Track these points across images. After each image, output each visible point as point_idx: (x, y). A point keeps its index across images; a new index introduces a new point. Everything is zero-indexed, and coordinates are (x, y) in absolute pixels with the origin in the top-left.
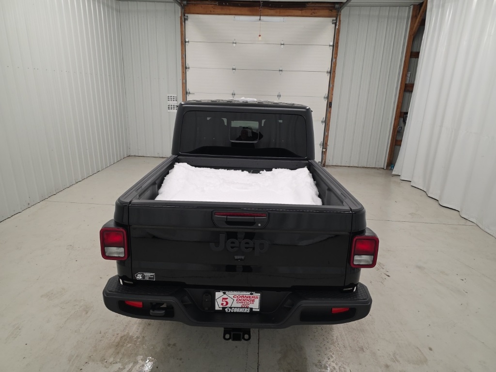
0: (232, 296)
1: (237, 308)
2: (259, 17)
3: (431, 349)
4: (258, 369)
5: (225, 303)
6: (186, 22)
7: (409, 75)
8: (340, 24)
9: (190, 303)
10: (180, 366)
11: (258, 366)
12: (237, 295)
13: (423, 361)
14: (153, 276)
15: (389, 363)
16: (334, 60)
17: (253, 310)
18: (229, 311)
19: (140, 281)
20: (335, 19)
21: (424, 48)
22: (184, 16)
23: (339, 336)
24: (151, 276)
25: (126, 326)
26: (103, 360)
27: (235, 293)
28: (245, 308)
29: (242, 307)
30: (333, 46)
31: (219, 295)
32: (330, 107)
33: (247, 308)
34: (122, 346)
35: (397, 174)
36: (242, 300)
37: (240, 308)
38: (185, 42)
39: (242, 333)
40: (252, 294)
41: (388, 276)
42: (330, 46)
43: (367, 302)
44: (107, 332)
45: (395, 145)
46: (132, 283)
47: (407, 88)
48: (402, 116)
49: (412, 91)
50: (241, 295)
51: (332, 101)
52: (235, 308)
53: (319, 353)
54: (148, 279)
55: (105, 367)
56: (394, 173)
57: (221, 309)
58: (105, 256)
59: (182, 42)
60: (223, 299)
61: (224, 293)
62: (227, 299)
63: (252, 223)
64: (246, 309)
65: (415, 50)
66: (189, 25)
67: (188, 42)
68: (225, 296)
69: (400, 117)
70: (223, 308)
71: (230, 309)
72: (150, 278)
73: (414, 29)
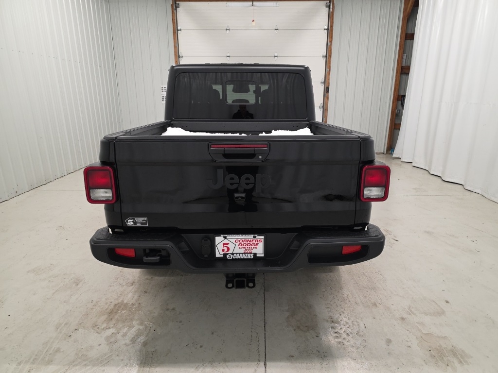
0: (233, 241)
1: (240, 254)
2: (251, 3)
3: (447, 302)
4: (265, 327)
5: (226, 249)
6: (178, 10)
7: (405, 57)
8: (333, 7)
9: (188, 249)
10: (179, 328)
11: (265, 325)
12: (239, 239)
13: (441, 313)
14: (146, 220)
15: (405, 316)
16: (329, 44)
17: (258, 255)
18: (231, 258)
19: (130, 228)
20: (328, 2)
21: (419, 27)
22: (176, 3)
23: (350, 294)
24: (143, 220)
25: (120, 294)
26: (95, 326)
27: (237, 236)
28: (247, 253)
29: (244, 253)
30: (328, 29)
31: (219, 240)
32: (328, 91)
33: (251, 253)
34: (116, 313)
35: (397, 157)
36: (245, 245)
37: (242, 254)
38: (178, 30)
39: (245, 280)
40: (255, 237)
41: (397, 241)
42: (325, 29)
43: (380, 239)
44: (99, 301)
45: (394, 129)
46: (122, 231)
47: (404, 71)
48: (399, 99)
49: (408, 73)
50: (243, 239)
51: (329, 85)
52: (237, 254)
53: (330, 310)
54: (140, 225)
55: (97, 332)
56: (394, 156)
57: (222, 256)
58: (91, 200)
59: (174, 30)
60: (224, 244)
61: (225, 238)
62: (228, 244)
63: (252, 155)
64: (249, 255)
65: (410, 32)
66: (181, 12)
67: (181, 30)
68: (226, 241)
69: (398, 100)
70: (224, 254)
71: (232, 256)
72: (142, 224)
73: (408, 10)
